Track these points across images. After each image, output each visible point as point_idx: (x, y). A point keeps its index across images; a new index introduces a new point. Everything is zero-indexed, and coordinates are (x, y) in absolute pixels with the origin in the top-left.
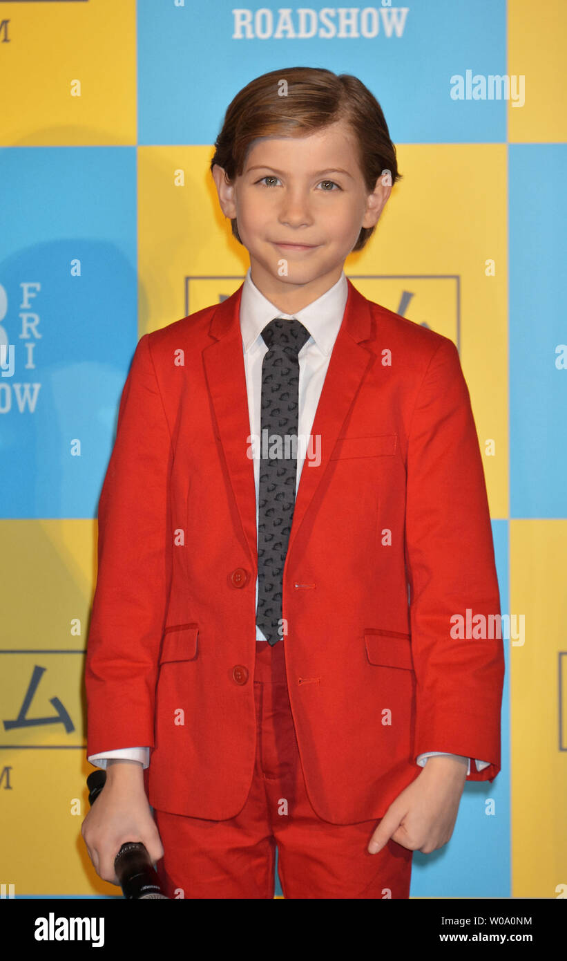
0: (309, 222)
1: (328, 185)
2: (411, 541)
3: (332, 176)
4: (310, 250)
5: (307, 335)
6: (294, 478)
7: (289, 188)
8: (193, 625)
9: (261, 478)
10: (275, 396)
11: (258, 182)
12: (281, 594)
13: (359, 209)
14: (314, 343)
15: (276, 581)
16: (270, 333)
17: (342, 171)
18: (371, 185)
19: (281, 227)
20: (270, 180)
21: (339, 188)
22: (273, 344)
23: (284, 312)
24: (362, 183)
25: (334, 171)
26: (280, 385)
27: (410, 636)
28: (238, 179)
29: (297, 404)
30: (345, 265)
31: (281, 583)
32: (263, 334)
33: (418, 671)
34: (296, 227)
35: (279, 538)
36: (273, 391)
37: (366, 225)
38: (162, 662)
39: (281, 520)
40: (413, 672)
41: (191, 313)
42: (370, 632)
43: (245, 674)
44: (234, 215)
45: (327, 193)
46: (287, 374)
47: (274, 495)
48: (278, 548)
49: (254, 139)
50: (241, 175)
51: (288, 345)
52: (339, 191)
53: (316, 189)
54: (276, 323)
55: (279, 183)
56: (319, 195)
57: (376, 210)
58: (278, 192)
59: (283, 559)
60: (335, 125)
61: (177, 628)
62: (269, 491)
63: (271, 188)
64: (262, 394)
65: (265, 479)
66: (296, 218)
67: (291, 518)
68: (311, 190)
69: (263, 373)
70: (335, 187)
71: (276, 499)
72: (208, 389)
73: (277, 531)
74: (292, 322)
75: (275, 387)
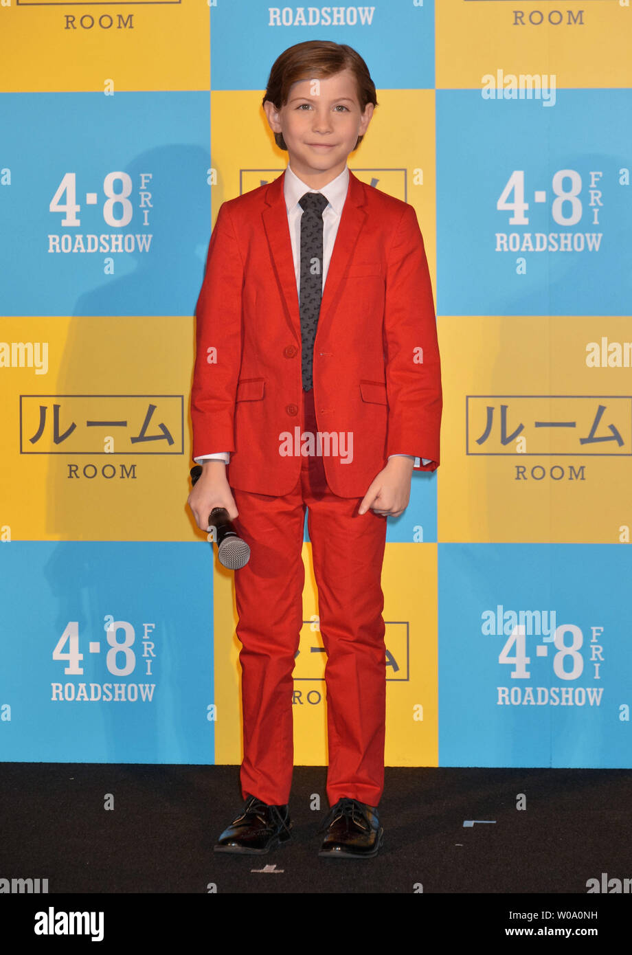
0: (330, 131)
1: (340, 108)
2: (388, 327)
3: (344, 103)
4: (331, 148)
5: (327, 202)
6: (321, 290)
7: (318, 110)
8: (258, 379)
9: (301, 289)
10: (309, 240)
11: (298, 108)
12: (312, 360)
13: (357, 123)
14: (331, 207)
15: (309, 352)
16: (304, 201)
17: (349, 99)
18: (363, 110)
19: (313, 134)
20: (305, 107)
21: (348, 110)
22: (307, 208)
23: (312, 188)
24: (358, 108)
25: (344, 99)
26: (312, 233)
27: (386, 384)
28: (283, 108)
29: (322, 245)
30: (348, 159)
31: (313, 354)
32: (299, 202)
33: (390, 405)
34: (323, 134)
35: (312, 326)
36: (308, 236)
37: (360, 134)
38: (238, 400)
39: (313, 315)
40: (388, 406)
41: (243, 193)
42: (363, 382)
43: (296, 408)
44: (279, 131)
45: (340, 113)
46: (316, 226)
47: (308, 300)
48: (311, 332)
49: (294, 82)
50: (285, 105)
51: (317, 208)
52: (348, 113)
53: (333, 111)
54: (308, 195)
55: (310, 108)
56: (335, 114)
57: (365, 125)
58: (310, 113)
59: (314, 339)
60: (345, 71)
61: (250, 380)
62: (305, 297)
63: (306, 111)
64: (301, 238)
65: (304, 290)
66: (323, 128)
67: (319, 314)
68: (331, 111)
69: (301, 226)
70: (344, 109)
71: (310, 303)
72: (267, 235)
73: (311, 322)
74: (317, 194)
75: (309, 234)
